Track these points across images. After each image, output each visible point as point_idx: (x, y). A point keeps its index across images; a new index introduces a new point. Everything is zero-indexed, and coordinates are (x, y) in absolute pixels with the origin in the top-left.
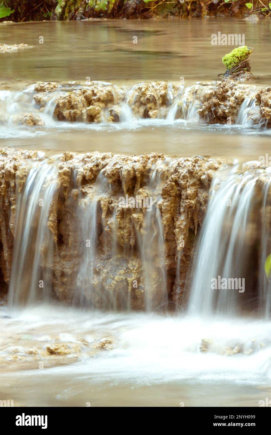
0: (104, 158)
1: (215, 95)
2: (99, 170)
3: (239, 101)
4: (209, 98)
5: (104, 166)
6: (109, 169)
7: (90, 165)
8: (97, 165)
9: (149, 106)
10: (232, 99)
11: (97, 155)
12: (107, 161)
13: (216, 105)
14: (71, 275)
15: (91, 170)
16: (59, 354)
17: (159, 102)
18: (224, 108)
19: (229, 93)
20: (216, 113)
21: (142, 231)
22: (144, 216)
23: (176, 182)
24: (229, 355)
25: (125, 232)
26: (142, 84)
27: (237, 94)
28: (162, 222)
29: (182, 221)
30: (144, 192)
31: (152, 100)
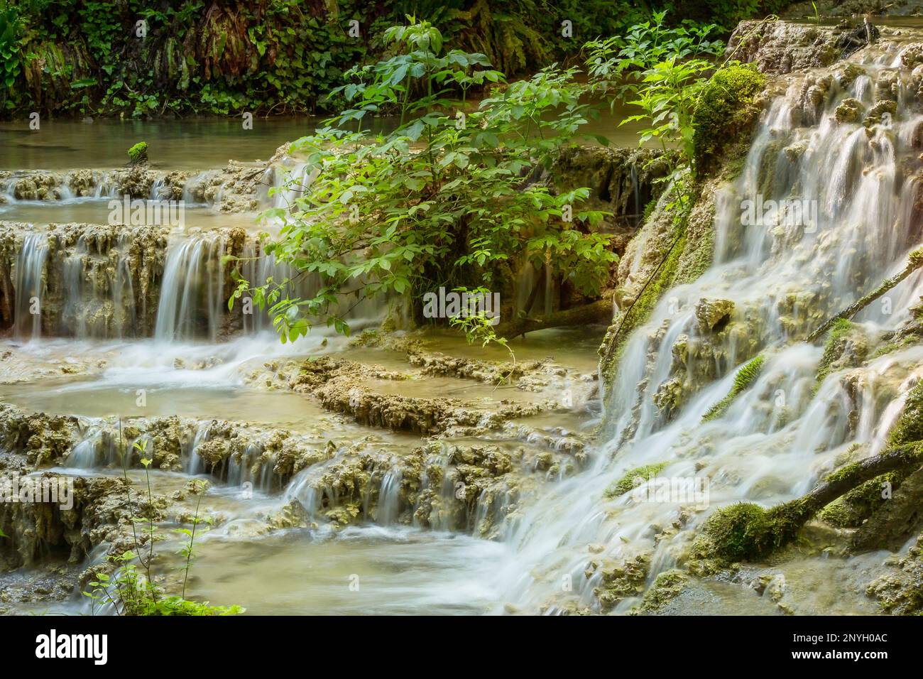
0: (80, 228)
1: (131, 178)
2: (78, 237)
3: (151, 183)
4: (126, 182)
5: (82, 233)
6: (87, 235)
7: (71, 233)
8: (76, 233)
9: (80, 187)
10: (145, 181)
11: (75, 225)
12: (84, 229)
13: (133, 186)
14: (58, 313)
15: (72, 236)
16: (71, 372)
17: (87, 184)
18: (139, 187)
19: (142, 177)
20: (133, 191)
21: (114, 280)
22: (116, 268)
23: (139, 243)
24: (197, 369)
25: (101, 281)
26: (75, 172)
27: (149, 177)
28: (130, 273)
29: (145, 272)
30: (114, 252)
31: (82, 183)
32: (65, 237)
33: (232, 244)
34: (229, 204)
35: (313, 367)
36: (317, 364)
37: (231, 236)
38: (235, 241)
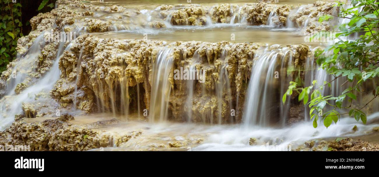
0: (197, 44)
1: (255, 10)
2: (195, 51)
3: (268, 13)
4: (252, 12)
5: (197, 48)
6: (200, 50)
7: (190, 48)
8: (194, 48)
9: (220, 16)
10: (264, 12)
11: (193, 43)
12: (199, 45)
13: (256, 15)
14: (181, 105)
15: (191, 50)
16: (175, 147)
17: (226, 14)
18: (260, 17)
19: (262, 9)
20: (256, 19)
21: (218, 82)
22: (219, 74)
23: (235, 56)
25: (209, 83)
26: (217, 5)
27: (267, 9)
28: (229, 77)
29: (239, 77)
31: (222, 13)
32: (186, 51)
33: (298, 56)
34: (311, 28)
35: (337, 145)
36: (340, 144)
37: (298, 51)
38: (300, 54)
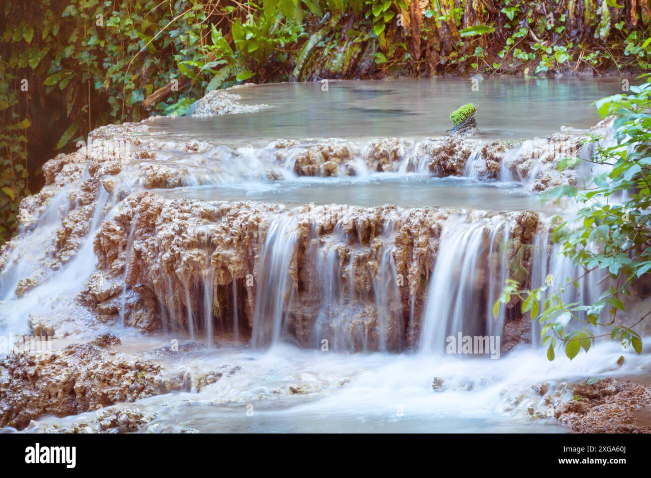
0: (340, 210)
1: (444, 149)
3: (466, 155)
4: (438, 153)
7: (328, 217)
9: (382, 160)
10: (460, 153)
11: (334, 207)
13: (444, 159)
17: (391, 157)
18: (452, 162)
19: (457, 148)
20: (445, 166)
26: (375, 140)
27: (464, 148)
31: (384, 155)
33: (520, 232)
34: (543, 182)
35: (588, 391)
36: (595, 388)
37: (519, 222)
38: (524, 228)
